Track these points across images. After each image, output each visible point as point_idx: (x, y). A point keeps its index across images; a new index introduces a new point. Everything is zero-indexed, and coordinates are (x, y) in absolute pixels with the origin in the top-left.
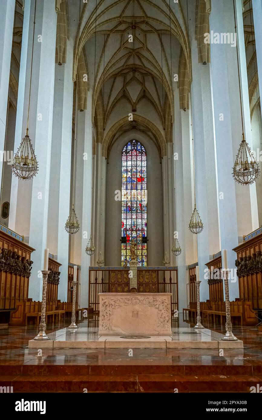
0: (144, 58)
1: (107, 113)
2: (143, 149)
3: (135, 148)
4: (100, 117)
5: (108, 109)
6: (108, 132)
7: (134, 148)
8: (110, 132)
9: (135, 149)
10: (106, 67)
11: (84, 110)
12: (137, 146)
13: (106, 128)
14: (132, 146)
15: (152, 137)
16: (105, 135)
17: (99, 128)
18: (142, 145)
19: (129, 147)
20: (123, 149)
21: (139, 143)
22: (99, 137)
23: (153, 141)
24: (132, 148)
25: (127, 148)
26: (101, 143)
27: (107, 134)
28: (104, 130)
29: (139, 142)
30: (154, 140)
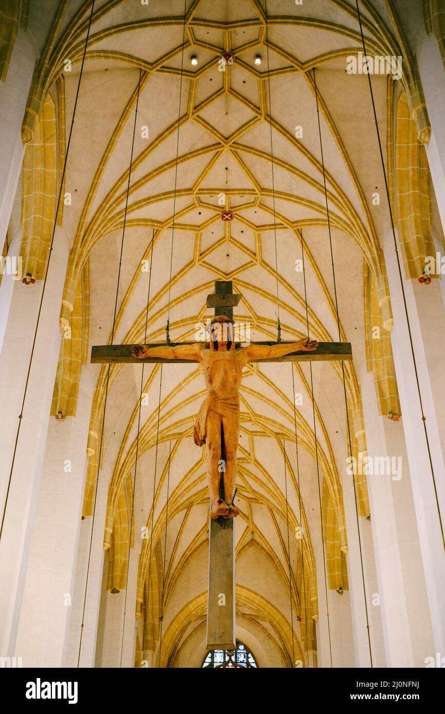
0: (250, 477)
1: (169, 581)
2: (251, 660)
3: (233, 658)
4: (155, 592)
5: (172, 572)
6: (171, 624)
7: (230, 660)
8: (174, 624)
9: (232, 662)
10: (171, 496)
11: (121, 590)
12: (236, 653)
13: (166, 616)
14: (225, 653)
15: (272, 632)
16: (164, 631)
17: (150, 615)
18: (248, 650)
19: (218, 655)
20: (204, 662)
21: (241, 647)
22: (149, 638)
23: (275, 642)
24: (224, 658)
25: (212, 657)
26: (154, 650)
27: (169, 628)
28: (161, 619)
29: (243, 644)
30: (277, 639)
